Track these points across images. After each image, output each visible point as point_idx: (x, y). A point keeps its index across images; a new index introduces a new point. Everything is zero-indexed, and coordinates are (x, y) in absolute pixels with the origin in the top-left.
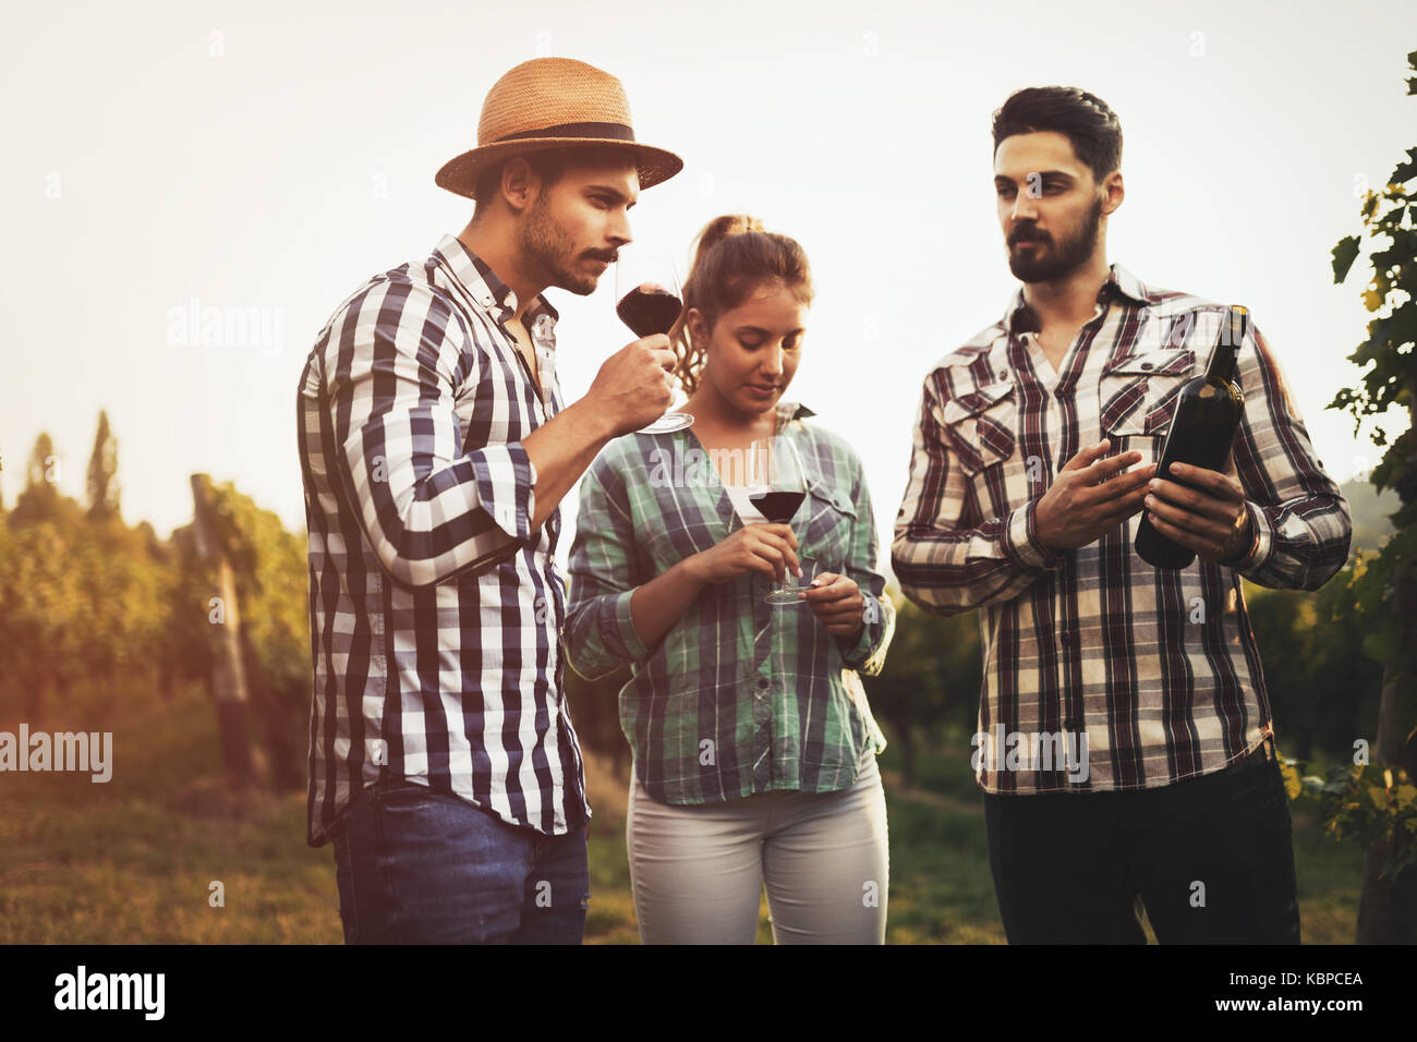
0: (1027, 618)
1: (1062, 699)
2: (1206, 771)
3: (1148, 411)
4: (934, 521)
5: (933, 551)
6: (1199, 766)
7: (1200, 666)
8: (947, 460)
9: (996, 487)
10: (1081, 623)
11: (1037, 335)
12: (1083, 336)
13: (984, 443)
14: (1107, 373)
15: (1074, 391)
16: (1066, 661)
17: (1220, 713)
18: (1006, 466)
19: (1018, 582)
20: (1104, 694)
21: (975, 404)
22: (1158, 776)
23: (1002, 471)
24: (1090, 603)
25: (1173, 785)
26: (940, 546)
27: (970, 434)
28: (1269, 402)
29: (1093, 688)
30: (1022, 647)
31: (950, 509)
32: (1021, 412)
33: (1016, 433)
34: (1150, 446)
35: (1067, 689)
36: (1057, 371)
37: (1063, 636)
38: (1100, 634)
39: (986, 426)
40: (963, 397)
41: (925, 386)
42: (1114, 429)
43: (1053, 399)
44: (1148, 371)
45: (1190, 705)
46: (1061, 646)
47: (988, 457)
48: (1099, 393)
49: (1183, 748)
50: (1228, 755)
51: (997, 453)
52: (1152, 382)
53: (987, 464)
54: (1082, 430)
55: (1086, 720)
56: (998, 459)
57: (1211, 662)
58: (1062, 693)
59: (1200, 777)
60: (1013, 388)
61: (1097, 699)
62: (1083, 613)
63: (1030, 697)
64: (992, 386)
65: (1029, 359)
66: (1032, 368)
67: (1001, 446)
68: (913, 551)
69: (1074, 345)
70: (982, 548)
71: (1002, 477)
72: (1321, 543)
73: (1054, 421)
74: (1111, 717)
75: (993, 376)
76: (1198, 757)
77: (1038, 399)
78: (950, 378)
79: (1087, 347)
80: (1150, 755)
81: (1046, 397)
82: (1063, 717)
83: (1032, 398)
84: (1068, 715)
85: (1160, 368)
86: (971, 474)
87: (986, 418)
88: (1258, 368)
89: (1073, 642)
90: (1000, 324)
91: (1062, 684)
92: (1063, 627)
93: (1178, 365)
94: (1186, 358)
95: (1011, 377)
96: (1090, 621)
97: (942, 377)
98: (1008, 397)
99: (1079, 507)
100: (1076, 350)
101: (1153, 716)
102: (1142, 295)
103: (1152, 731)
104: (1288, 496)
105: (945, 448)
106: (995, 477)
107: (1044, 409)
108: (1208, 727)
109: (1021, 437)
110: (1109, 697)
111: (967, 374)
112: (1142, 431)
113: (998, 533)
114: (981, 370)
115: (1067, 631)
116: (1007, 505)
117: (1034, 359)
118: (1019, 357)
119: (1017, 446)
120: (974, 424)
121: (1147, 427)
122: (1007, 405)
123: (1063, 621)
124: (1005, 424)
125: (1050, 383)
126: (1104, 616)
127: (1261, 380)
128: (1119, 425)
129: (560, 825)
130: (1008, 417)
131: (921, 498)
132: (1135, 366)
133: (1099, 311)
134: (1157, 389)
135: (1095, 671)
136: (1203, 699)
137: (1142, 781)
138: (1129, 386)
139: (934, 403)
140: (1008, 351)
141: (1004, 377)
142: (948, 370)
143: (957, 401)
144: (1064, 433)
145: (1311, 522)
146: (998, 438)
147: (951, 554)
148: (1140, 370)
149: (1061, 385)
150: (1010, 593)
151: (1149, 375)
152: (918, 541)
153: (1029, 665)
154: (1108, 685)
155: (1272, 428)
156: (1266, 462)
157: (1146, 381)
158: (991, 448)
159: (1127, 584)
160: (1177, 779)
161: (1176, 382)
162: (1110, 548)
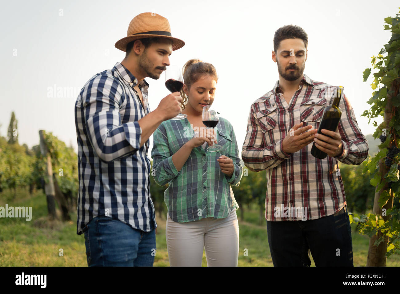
0: (279, 172)
1: (289, 195)
2: (329, 215)
3: (314, 115)
4: (253, 145)
5: (253, 153)
6: (326, 213)
7: (327, 186)
8: (257, 129)
9: (271, 136)
10: (294, 174)
11: (283, 94)
12: (296, 94)
13: (268, 123)
14: (302, 104)
15: (293, 109)
16: (290, 184)
17: (332, 199)
18: (274, 130)
19: (277, 162)
20: (301, 194)
21: (265, 113)
22: (315, 216)
23: (273, 131)
24: (297, 168)
26: (256, 152)
27: (264, 121)
28: (346, 113)
29: (298, 192)
30: (278, 180)
31: (258, 142)
32: (278, 115)
33: (277, 121)
34: (314, 125)
35: (290, 192)
36: (288, 104)
37: (290, 178)
38: (300, 177)
39: (269, 119)
40: (262, 111)
41: (251, 108)
42: (304, 120)
43: (287, 112)
44: (313, 104)
45: (324, 196)
46: (289, 180)
47: (269, 128)
48: (300, 110)
49: (322, 209)
50: (335, 210)
51: (272, 126)
52: (315, 107)
53: (269, 130)
54: (295, 120)
55: (296, 201)
56: (272, 128)
57: (330, 185)
58: (289, 193)
59: (327, 217)
60: (276, 108)
61: (299, 195)
62: (295, 171)
63: (280, 194)
64: (270, 108)
65: (280, 101)
66: (281, 103)
67: (273, 125)
68: (248, 153)
69: (293, 97)
70: (267, 153)
71: (273, 133)
72: (361, 152)
73: (287, 118)
74: (302, 200)
75: (270, 105)
76: (326, 211)
77: (283, 111)
78: (258, 106)
79: (297, 97)
80: (313, 210)
81: (285, 111)
82: (289, 200)
83: (282, 111)
84: (291, 199)
85: (317, 103)
86: (264, 132)
87: (269, 117)
88: (344, 103)
89: (292, 179)
90: (272, 91)
91: (289, 191)
92: (290, 175)
93: (322, 102)
94: (324, 101)
95: (275, 106)
96: (297, 173)
97: (256, 105)
98: (274, 111)
99: (294, 141)
100: (294, 98)
101: (314, 199)
102: (312, 83)
103: (314, 204)
104: (352, 139)
105: (257, 125)
106: (271, 133)
107: (285, 114)
108: (329, 202)
109: (278, 122)
110: (302, 195)
111: (263, 105)
112: (312, 121)
113: (272, 148)
114: (267, 103)
115: (291, 176)
116: (274, 141)
117: (282, 101)
118: (278, 100)
119: (277, 124)
120: (265, 118)
121: (313, 119)
122: (274, 113)
123: (290, 173)
124: (274, 118)
125: (286, 107)
126: (301, 172)
127: (344, 107)
128: (305, 119)
129: (148, 229)
130: (275, 116)
131: (250, 139)
132: (310, 103)
133: (300, 88)
134: (316, 110)
135: (298, 187)
136: (328, 195)
137: (311, 217)
138: (308, 108)
139: (254, 112)
140: (275, 98)
141: (273, 106)
142: (258, 103)
143: (260, 112)
144: (290, 121)
145: (358, 146)
146: (272, 122)
147: (259, 154)
149: (290, 108)
150: (275, 166)
152: (249, 151)
153: (280, 185)
154: (302, 191)
155: (347, 120)
156: (345, 130)
157: (313, 107)
158: (270, 125)
159: (308, 163)
160: (320, 217)
161: (321, 107)
162: (303, 153)
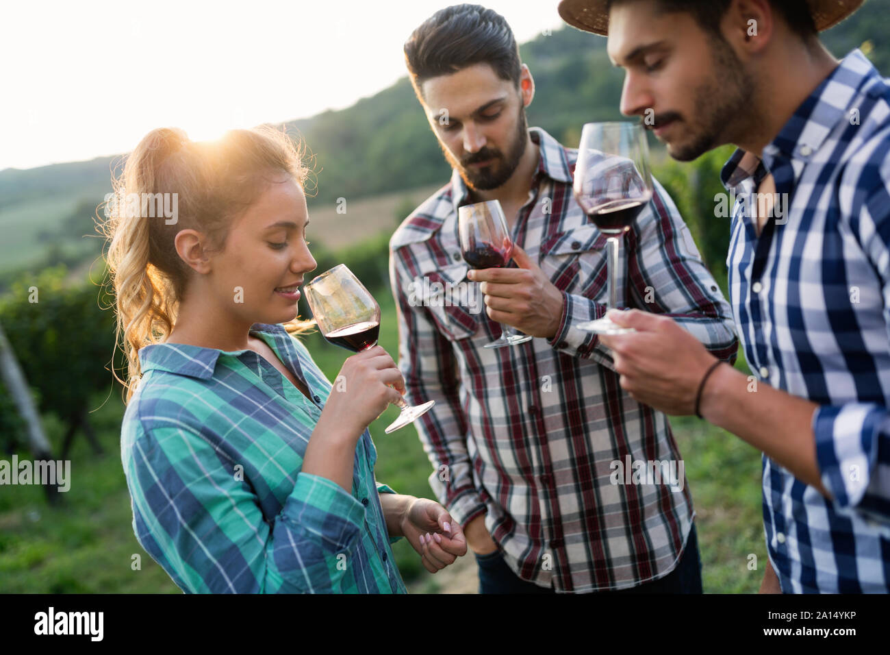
2: (661, 575)
3: (584, 287)
6: (655, 571)
9: (471, 356)
12: (521, 217)
13: (452, 320)
14: (544, 254)
16: (546, 497)
17: (663, 520)
18: (474, 340)
20: (579, 520)
22: (625, 582)
23: (473, 343)
24: (560, 450)
25: (638, 586)
27: (440, 311)
29: (570, 516)
35: (549, 519)
37: (541, 479)
38: (571, 473)
40: (427, 275)
44: (577, 250)
45: (643, 519)
46: (539, 483)
47: (457, 332)
49: (642, 559)
50: (675, 555)
51: (465, 331)
52: (582, 260)
55: (566, 540)
58: (546, 521)
61: (573, 524)
62: (555, 458)
63: (520, 518)
64: (450, 266)
67: (467, 324)
71: (473, 347)
74: (585, 536)
75: (448, 256)
76: (654, 564)
78: (413, 254)
79: (524, 229)
80: (618, 565)
82: (546, 541)
85: (587, 245)
89: (549, 481)
91: (545, 513)
93: (600, 241)
96: (561, 464)
97: (405, 253)
100: (515, 231)
101: (618, 533)
103: (619, 547)
106: (467, 346)
108: (658, 536)
110: (583, 522)
111: (425, 251)
114: (437, 249)
115: (544, 474)
116: (482, 368)
119: (480, 323)
126: (572, 460)
132: (566, 247)
133: (532, 196)
134: (587, 265)
135: (569, 503)
137: (613, 584)
138: (564, 266)
142: (410, 247)
146: (463, 317)
148: (572, 251)
151: (579, 254)
154: (581, 514)
157: (577, 259)
158: (458, 325)
159: (587, 431)
160: (640, 582)
161: (600, 255)
162: (569, 403)
